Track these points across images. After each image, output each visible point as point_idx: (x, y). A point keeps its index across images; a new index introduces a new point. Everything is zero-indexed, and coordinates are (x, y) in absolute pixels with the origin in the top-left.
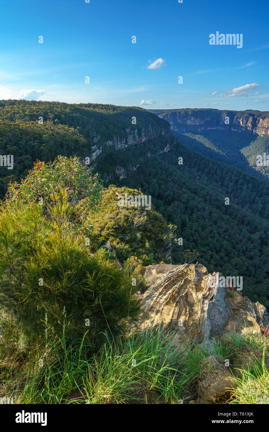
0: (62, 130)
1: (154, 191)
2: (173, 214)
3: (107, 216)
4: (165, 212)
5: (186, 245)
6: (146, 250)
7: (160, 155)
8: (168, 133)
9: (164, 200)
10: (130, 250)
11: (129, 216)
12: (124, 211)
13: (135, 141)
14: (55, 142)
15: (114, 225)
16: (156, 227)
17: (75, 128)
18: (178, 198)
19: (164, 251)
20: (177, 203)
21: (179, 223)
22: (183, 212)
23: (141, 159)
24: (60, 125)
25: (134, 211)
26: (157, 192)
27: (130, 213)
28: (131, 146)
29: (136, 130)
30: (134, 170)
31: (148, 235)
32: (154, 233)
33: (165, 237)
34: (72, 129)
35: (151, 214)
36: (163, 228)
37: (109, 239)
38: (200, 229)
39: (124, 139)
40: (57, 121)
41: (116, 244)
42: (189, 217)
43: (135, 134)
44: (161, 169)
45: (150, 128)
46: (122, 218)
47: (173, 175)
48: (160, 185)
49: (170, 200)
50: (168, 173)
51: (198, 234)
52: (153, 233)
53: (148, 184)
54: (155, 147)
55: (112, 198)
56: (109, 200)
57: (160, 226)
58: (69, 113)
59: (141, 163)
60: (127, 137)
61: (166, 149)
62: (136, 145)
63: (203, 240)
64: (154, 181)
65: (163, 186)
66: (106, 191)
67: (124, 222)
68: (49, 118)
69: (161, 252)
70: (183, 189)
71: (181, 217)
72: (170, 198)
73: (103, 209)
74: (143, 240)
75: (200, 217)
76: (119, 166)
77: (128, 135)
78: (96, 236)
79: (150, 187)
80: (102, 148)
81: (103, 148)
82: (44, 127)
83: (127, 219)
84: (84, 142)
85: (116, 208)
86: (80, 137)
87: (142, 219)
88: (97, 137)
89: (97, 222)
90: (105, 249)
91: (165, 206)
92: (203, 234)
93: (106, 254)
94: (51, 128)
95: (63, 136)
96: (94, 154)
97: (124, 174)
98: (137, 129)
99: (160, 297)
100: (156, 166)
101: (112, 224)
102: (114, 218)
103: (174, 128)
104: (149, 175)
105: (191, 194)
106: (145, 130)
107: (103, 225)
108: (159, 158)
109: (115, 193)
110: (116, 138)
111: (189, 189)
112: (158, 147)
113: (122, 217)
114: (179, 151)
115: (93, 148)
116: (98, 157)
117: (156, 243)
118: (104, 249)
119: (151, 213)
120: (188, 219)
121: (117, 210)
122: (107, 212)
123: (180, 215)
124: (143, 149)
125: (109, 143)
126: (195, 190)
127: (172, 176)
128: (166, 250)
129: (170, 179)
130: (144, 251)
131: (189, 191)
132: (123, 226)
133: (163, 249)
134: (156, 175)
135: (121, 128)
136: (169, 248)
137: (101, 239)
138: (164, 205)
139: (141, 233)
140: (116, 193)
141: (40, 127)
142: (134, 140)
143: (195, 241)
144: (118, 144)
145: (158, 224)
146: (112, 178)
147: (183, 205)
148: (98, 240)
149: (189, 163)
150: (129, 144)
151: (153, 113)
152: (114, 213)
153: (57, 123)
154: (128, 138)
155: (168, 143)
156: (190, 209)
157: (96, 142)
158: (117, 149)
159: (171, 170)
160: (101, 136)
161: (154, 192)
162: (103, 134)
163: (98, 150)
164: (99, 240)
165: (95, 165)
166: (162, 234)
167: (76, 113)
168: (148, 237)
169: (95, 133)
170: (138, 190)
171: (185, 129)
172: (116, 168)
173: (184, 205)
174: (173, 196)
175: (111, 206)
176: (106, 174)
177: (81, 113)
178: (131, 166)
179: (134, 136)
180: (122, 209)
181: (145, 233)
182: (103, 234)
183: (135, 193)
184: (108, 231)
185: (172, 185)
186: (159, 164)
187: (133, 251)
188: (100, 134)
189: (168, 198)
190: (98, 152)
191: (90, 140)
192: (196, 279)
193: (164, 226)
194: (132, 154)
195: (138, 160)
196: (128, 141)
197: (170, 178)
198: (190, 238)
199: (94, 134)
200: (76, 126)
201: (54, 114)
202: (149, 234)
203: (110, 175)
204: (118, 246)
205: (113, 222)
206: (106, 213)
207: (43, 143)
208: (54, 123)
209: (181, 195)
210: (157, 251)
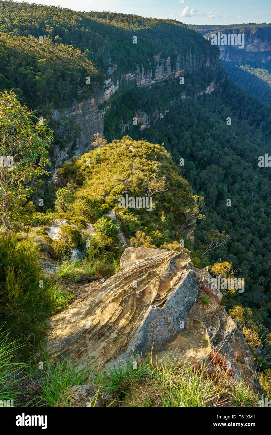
0: (64, 53)
1: (184, 148)
2: (207, 181)
3: (115, 177)
4: (197, 178)
5: (219, 223)
6: (160, 225)
7: (199, 98)
8: (215, 64)
9: (197, 162)
10: (139, 223)
11: (144, 180)
12: (138, 173)
13: (166, 75)
14: (54, 70)
15: (122, 190)
16: (178, 197)
17: (83, 51)
18: (217, 160)
19: (185, 229)
20: (214, 167)
21: (213, 194)
22: (221, 180)
23: (171, 102)
24: (62, 45)
25: (151, 173)
26: (188, 150)
27: (146, 176)
28: (160, 83)
29: (169, 58)
30: (161, 117)
31: (166, 207)
32: (174, 205)
33: (187, 211)
34: (79, 52)
35: (173, 180)
36: (187, 199)
37: (114, 207)
38: (242, 204)
39: (150, 71)
40: (57, 39)
41: (122, 215)
42: (228, 187)
43: (167, 64)
44: (199, 119)
45: (189, 55)
46: (134, 182)
47: (214, 129)
48: (194, 141)
49: (206, 162)
50: (207, 124)
51: (238, 211)
52: (172, 205)
53: (178, 139)
54: (193, 86)
55: (124, 154)
56: (120, 157)
57: (183, 196)
58: (74, 26)
59: (171, 107)
60: (155, 69)
61: (208, 89)
62: (166, 81)
63: (244, 219)
64: (187, 134)
65: (198, 143)
66: (117, 144)
67: (136, 186)
68: (47, 34)
69: (181, 230)
70: (226, 148)
71: (217, 187)
72: (205, 159)
73: (111, 167)
74: (159, 212)
75: (244, 189)
76: (140, 110)
77: (157, 66)
78: (98, 202)
79: (181, 143)
80: (119, 82)
81: (121, 83)
82: (40, 47)
83: (140, 183)
84: (95, 72)
85: (128, 167)
86: (90, 65)
87: (159, 184)
88: (112, 66)
89: (102, 184)
90: (107, 219)
91: (198, 170)
92: (245, 211)
93: (108, 225)
94: (49, 48)
95: (66, 63)
96: (108, 91)
97: (146, 122)
98: (171, 57)
99: (115, 290)
100: (191, 113)
101: (121, 188)
102: (123, 181)
103: (225, 57)
104: (181, 126)
105: (235, 156)
106: (181, 58)
107: (108, 188)
108: (197, 102)
109: (128, 148)
110: (139, 69)
111: (234, 149)
112: (197, 86)
113: (134, 180)
114: (228, 92)
115: (107, 82)
116: (112, 96)
117: (176, 218)
118: (105, 218)
119: (174, 178)
120: (226, 190)
121: (128, 170)
122: (116, 172)
123: (216, 184)
124: (176, 87)
125: (129, 76)
126: (242, 151)
127: (212, 129)
128: (188, 228)
129: (208, 134)
130: (157, 226)
131: (233, 151)
132: (135, 192)
133: (184, 226)
134: (191, 126)
135: (147, 54)
136: (193, 226)
137: (104, 206)
138: (197, 168)
139: (156, 202)
140: (130, 148)
141: (34, 47)
142: (164, 74)
143: (232, 220)
144: (141, 78)
145: (181, 192)
146: (130, 127)
147: (223, 170)
148: (99, 206)
149: (239, 111)
150: (156, 78)
151: (196, 30)
152: (125, 174)
153: (58, 41)
154: (157, 70)
155: (213, 81)
156: (232, 177)
157: (111, 74)
158: (140, 85)
159: (211, 120)
160: (118, 65)
161: (186, 149)
162: (121, 63)
163: (113, 86)
164: (101, 207)
165: (109, 107)
166: (186, 206)
167: (85, 27)
168: (165, 209)
169: (110, 60)
170: (161, 146)
171: (241, 58)
172: (136, 113)
173: (225, 170)
174: (210, 157)
175: (121, 165)
176: (122, 121)
177: (92, 28)
178: (157, 111)
179: (164, 68)
180: (136, 169)
181: (162, 203)
182: (107, 201)
183: (156, 149)
184: (114, 197)
185: (211, 141)
186: (197, 110)
187: (142, 224)
188: (117, 62)
189: (203, 160)
190: (114, 89)
191: (102, 69)
192: (166, 273)
193: (189, 197)
194: (160, 95)
195: (167, 104)
196: (156, 75)
197: (209, 132)
198: (226, 215)
199: (108, 62)
200: (85, 48)
201: (54, 26)
202: (167, 205)
203: (128, 123)
204: (124, 217)
205: (122, 186)
206: (114, 174)
207: (38, 71)
208: (54, 41)
209: (222, 157)
210: (175, 228)
